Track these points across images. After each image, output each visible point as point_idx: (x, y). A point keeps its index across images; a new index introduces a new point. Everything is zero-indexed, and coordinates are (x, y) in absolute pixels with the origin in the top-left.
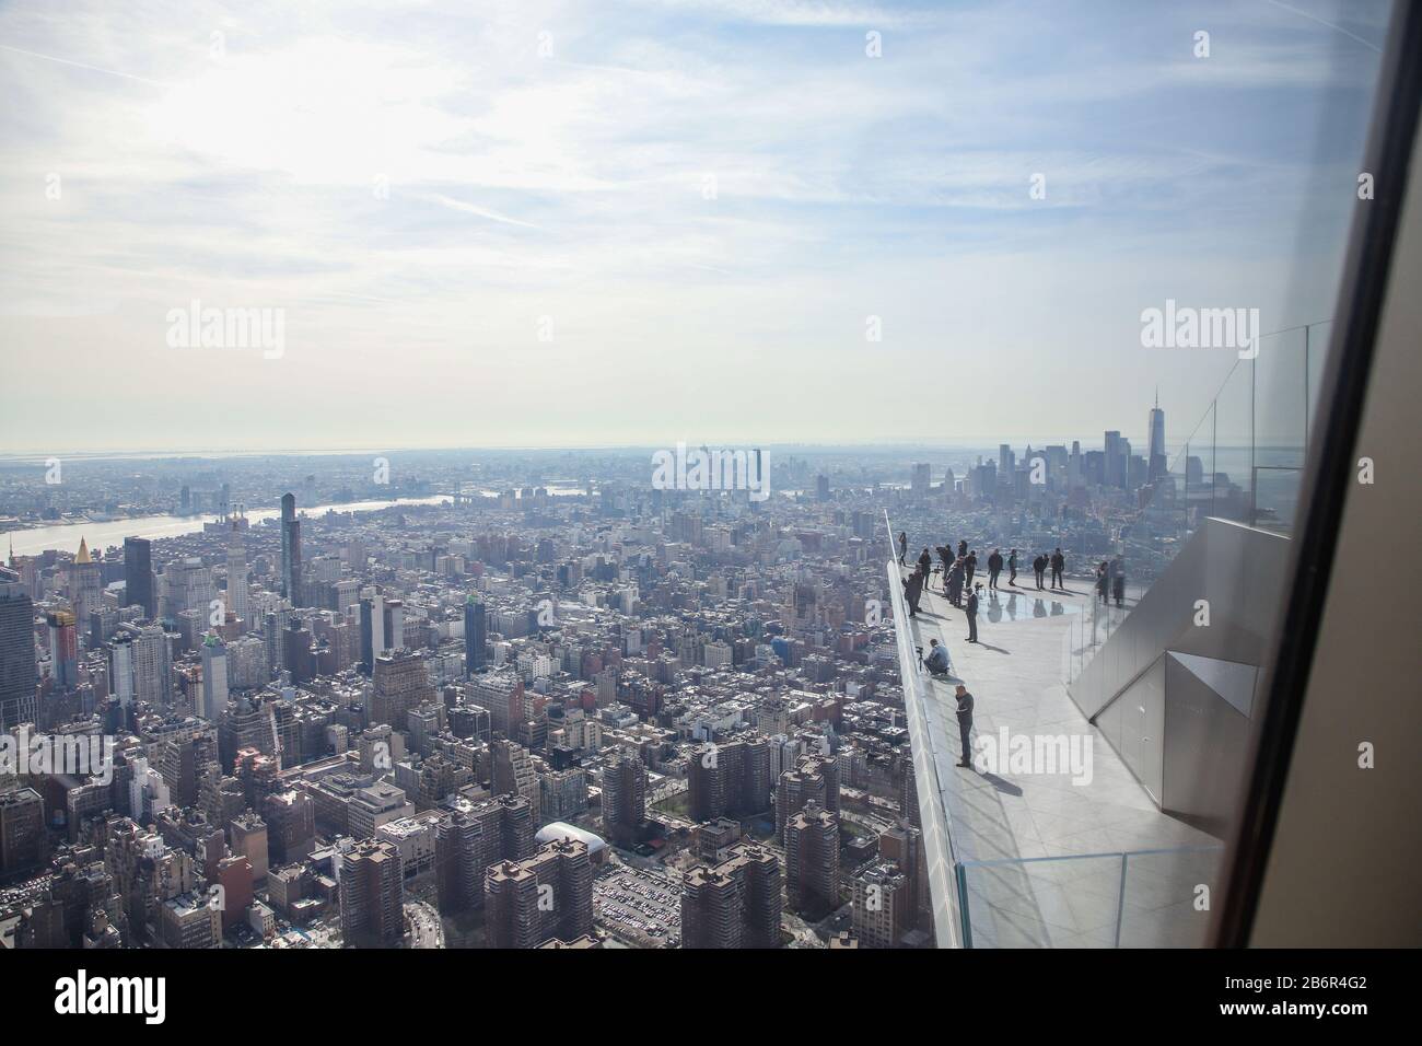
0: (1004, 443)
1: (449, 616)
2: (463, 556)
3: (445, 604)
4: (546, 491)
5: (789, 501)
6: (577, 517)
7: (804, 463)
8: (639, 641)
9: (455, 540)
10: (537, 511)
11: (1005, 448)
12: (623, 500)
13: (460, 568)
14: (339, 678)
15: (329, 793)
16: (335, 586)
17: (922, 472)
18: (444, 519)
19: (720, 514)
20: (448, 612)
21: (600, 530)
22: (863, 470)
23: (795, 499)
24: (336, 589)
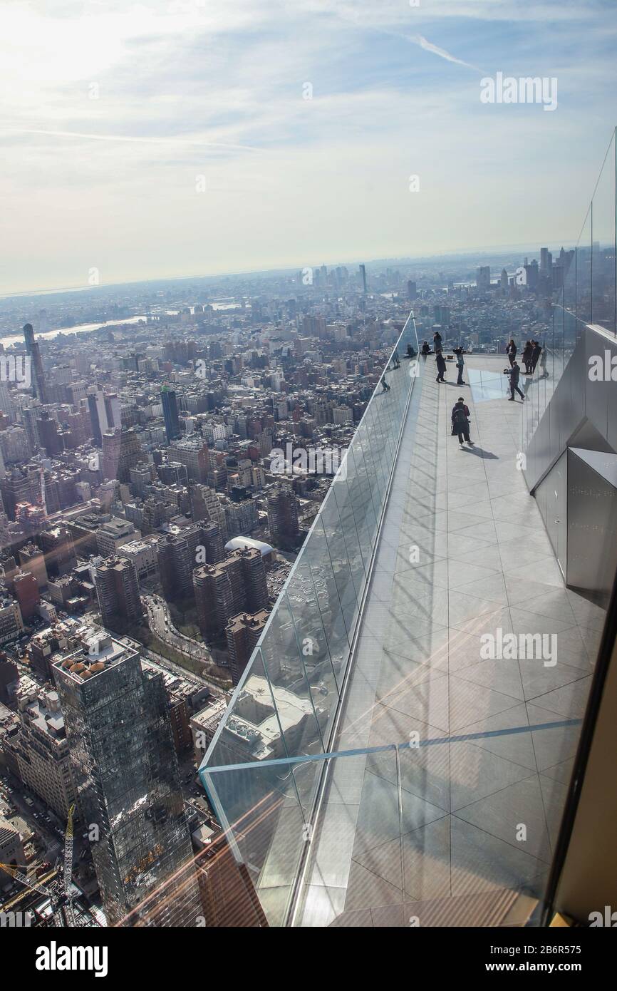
0: (544, 247)
1: (151, 401)
2: (157, 358)
3: (148, 393)
4: (212, 307)
5: (387, 301)
6: (236, 324)
7: (397, 273)
8: (286, 410)
9: (150, 347)
10: (206, 322)
11: (544, 251)
12: (268, 309)
13: (155, 367)
14: (79, 450)
15: (82, 528)
16: (69, 386)
17: (484, 273)
18: (141, 333)
19: (338, 315)
20: (150, 399)
21: (253, 332)
22: (441, 274)
23: (392, 299)
24: (71, 388)
